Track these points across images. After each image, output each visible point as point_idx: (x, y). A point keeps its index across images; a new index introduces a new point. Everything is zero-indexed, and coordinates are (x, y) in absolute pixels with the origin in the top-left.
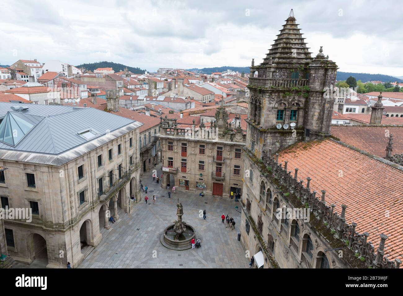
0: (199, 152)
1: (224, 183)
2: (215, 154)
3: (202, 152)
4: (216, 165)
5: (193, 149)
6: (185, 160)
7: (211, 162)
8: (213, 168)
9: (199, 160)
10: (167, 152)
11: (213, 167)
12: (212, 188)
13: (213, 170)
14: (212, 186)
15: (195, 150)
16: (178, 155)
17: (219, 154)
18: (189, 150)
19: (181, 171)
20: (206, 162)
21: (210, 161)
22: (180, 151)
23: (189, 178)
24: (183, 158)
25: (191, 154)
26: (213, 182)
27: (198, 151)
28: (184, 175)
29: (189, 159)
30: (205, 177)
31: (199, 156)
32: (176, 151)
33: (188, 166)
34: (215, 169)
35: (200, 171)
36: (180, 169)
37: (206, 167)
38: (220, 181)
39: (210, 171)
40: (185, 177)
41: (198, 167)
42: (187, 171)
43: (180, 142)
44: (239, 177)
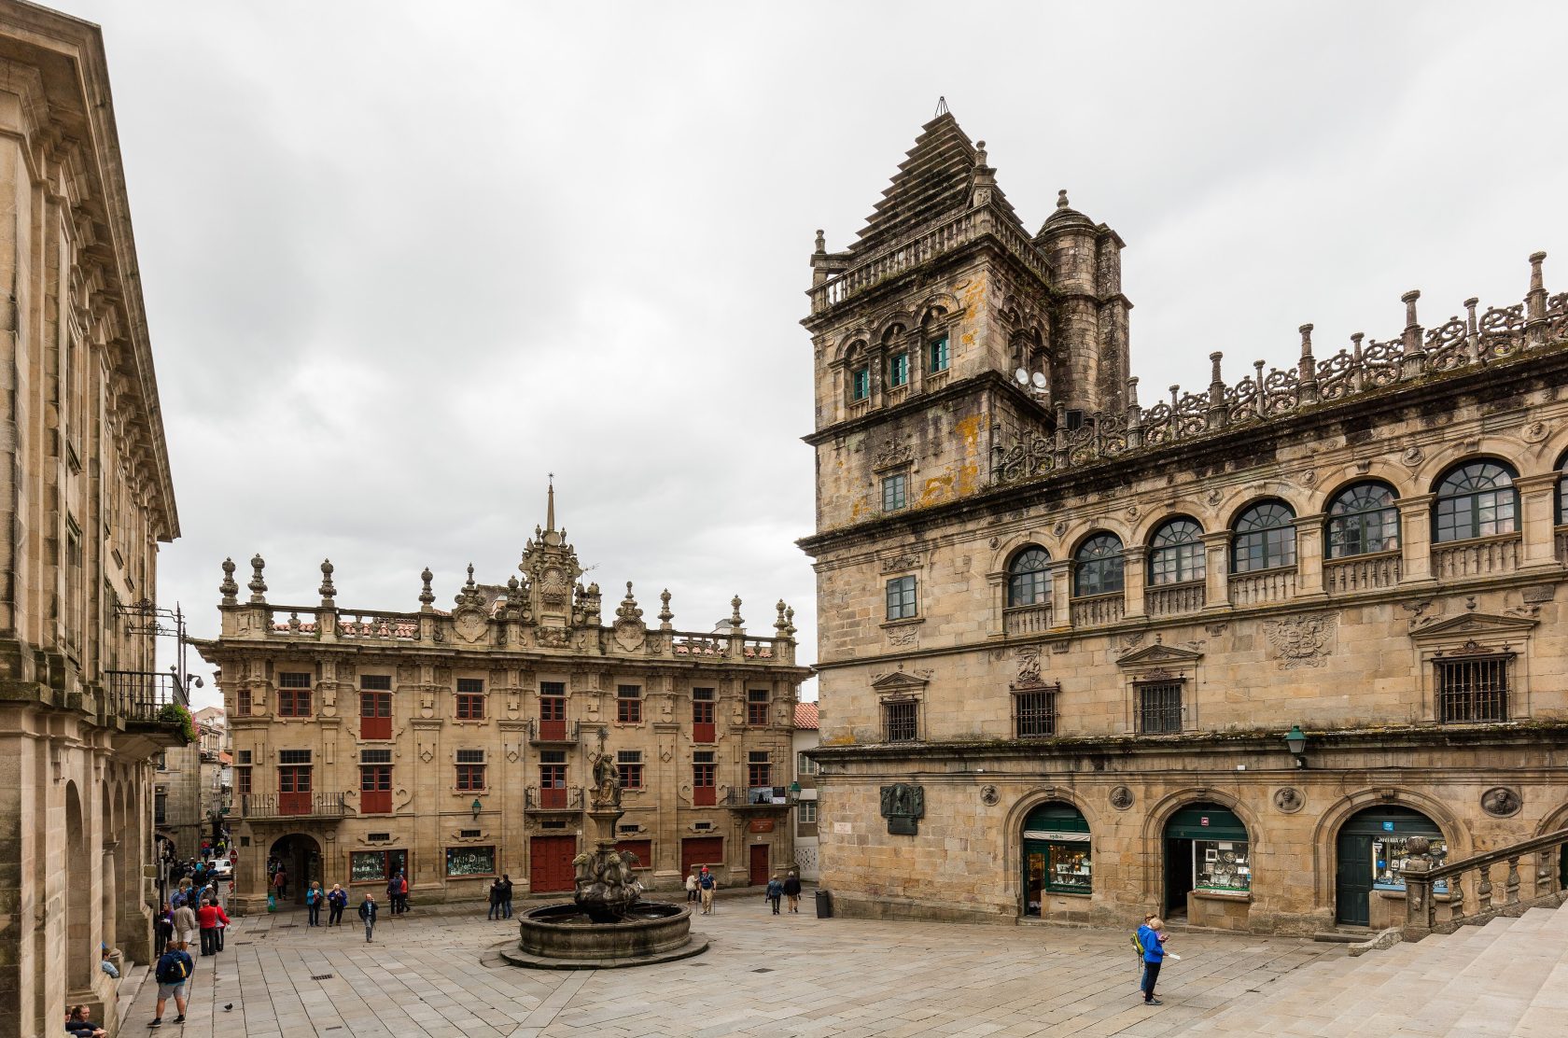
0: (455, 714)
1: (579, 832)
2: (534, 712)
3: (471, 708)
4: (539, 758)
5: (429, 698)
6: (386, 755)
7: (516, 750)
8: (529, 774)
9: (457, 748)
10: (273, 728)
11: (529, 768)
12: (529, 863)
13: (529, 783)
14: (529, 852)
15: (437, 706)
16: (344, 735)
17: (553, 709)
18: (404, 707)
19: (358, 810)
20: (493, 754)
21: (513, 747)
22: (352, 714)
23: (404, 836)
24: (371, 747)
25: (416, 723)
26: (529, 833)
27: (449, 706)
28: (379, 826)
29: (404, 749)
30: (488, 822)
31: (458, 730)
32: (329, 712)
33: (400, 780)
34: (535, 777)
35: (462, 796)
36: (355, 803)
37: (490, 777)
38: (562, 825)
39: (516, 788)
40: (386, 836)
41: (451, 776)
42: (394, 807)
43: (353, 673)
44: (642, 797)
